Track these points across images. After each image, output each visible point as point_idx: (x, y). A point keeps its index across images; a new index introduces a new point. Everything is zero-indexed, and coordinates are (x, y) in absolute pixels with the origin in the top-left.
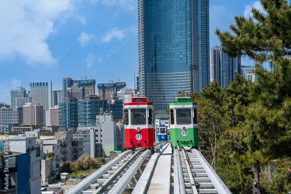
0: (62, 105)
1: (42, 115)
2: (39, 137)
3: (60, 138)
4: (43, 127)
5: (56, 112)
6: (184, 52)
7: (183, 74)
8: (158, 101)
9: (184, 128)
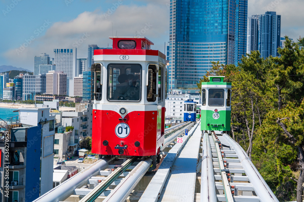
0: (86, 74)
1: (66, 84)
2: (58, 108)
3: (81, 110)
4: (66, 97)
5: (80, 82)
6: (219, 20)
7: (217, 44)
8: (190, 74)
9: (216, 110)
